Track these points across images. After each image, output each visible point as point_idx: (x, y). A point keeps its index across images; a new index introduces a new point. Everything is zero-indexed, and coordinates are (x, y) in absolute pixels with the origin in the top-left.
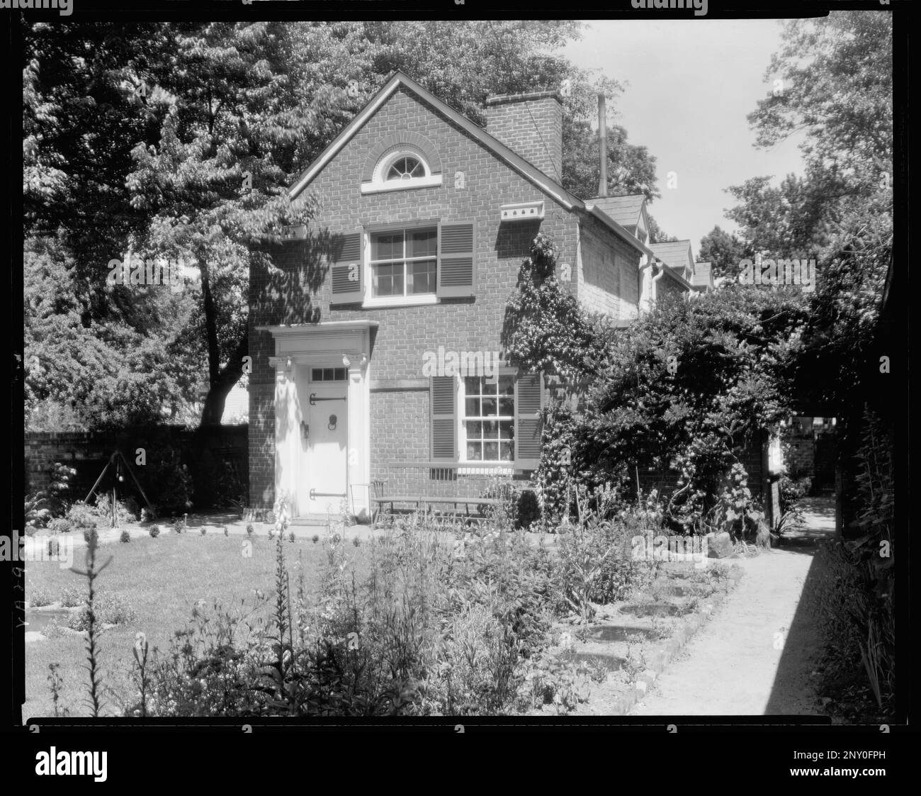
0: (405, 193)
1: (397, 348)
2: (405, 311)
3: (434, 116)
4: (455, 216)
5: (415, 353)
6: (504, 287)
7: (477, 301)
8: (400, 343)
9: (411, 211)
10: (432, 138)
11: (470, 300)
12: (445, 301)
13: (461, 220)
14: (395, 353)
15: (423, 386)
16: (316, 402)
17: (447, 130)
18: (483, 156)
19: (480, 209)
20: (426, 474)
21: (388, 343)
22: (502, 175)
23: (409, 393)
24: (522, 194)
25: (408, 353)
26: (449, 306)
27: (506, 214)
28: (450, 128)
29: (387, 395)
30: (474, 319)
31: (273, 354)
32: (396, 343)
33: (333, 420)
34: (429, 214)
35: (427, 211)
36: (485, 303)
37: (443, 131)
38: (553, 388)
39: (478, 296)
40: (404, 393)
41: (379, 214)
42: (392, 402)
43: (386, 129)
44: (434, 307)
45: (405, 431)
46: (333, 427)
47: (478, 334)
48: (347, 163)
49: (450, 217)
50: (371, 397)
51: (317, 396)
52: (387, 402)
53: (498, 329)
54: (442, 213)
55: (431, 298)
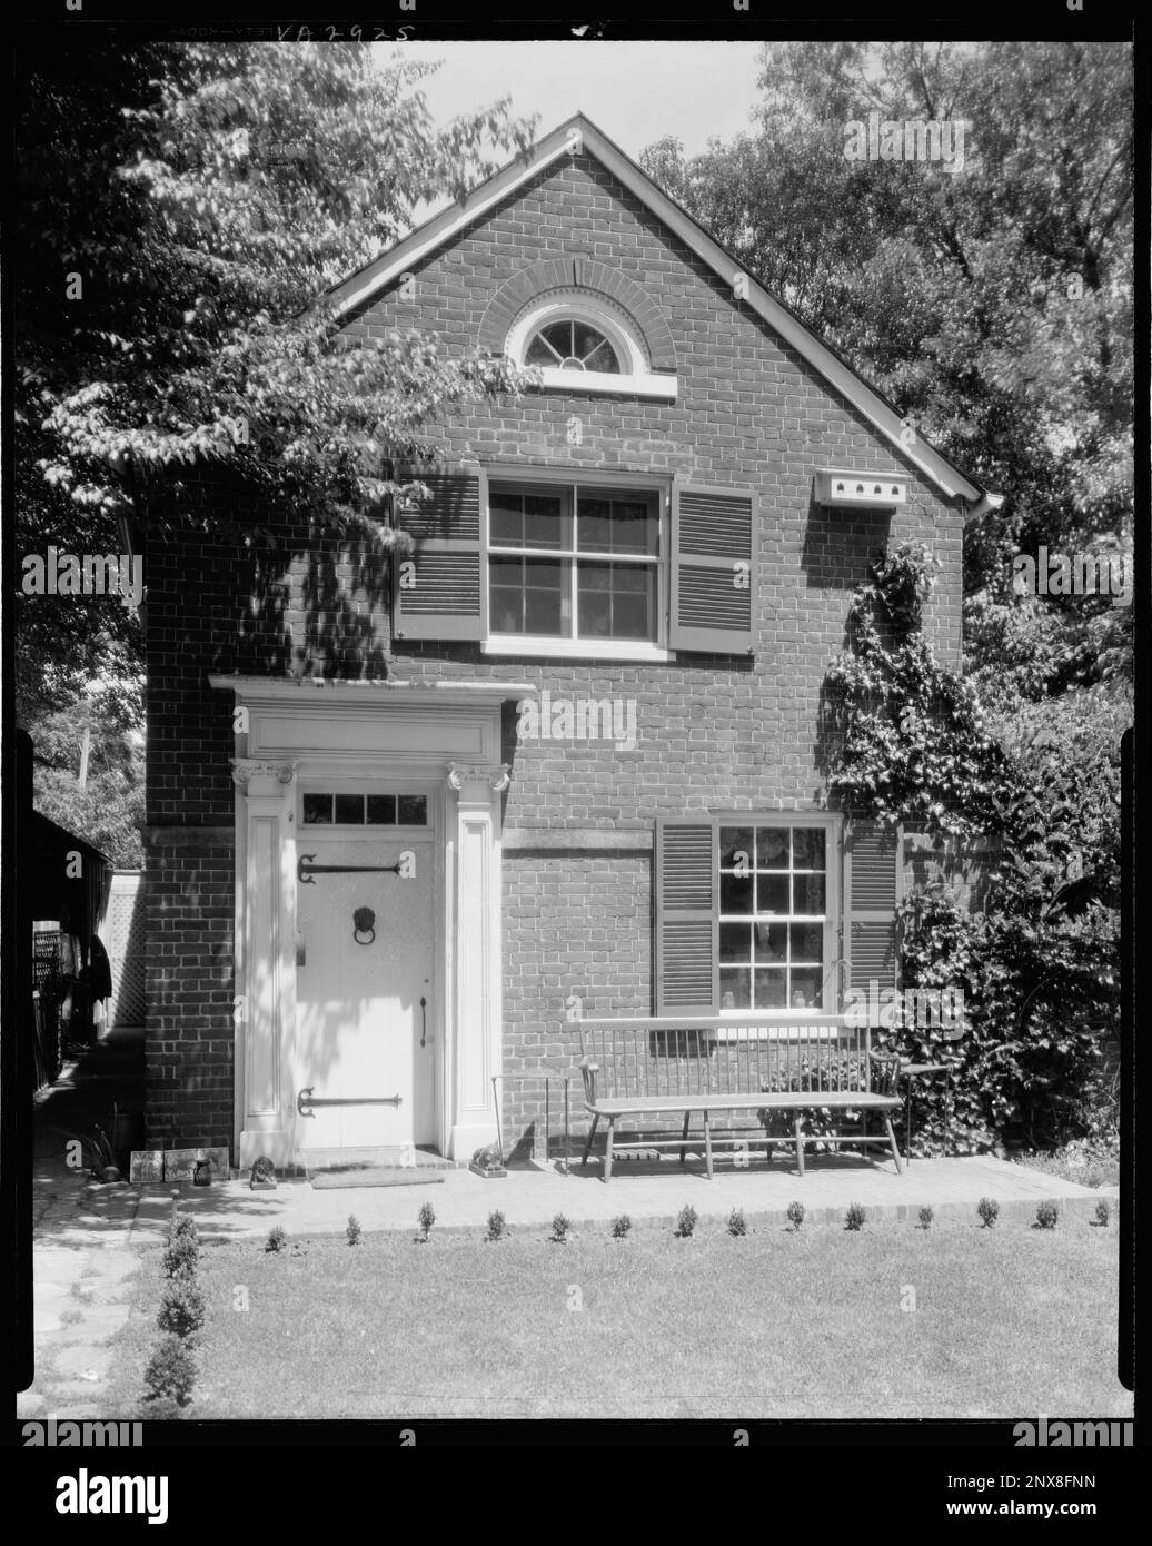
0: (587, 403)
2: (588, 672)
3: (658, 241)
4: (707, 476)
5: (614, 770)
6: (813, 641)
7: (757, 665)
9: (602, 445)
10: (653, 290)
11: (743, 662)
12: (687, 659)
13: (720, 485)
14: (563, 769)
15: (638, 846)
16: (315, 877)
17: (687, 281)
18: (769, 356)
19: (764, 467)
20: (643, 1045)
22: (809, 404)
23: (600, 861)
24: (853, 452)
25: (598, 768)
26: (693, 673)
27: (841, 488)
28: (696, 279)
29: (544, 863)
30: (750, 706)
33: (365, 919)
34: (648, 461)
35: (643, 452)
36: (774, 672)
37: (679, 281)
38: (918, 858)
39: (759, 655)
40: (587, 861)
41: (521, 439)
42: (556, 879)
43: (538, 244)
44: (659, 671)
45: (591, 947)
46: (365, 937)
47: (758, 738)
48: (437, 304)
49: (695, 474)
50: (505, 868)
51: (317, 863)
52: (543, 879)
53: (802, 728)
54: (678, 463)
55: (648, 650)
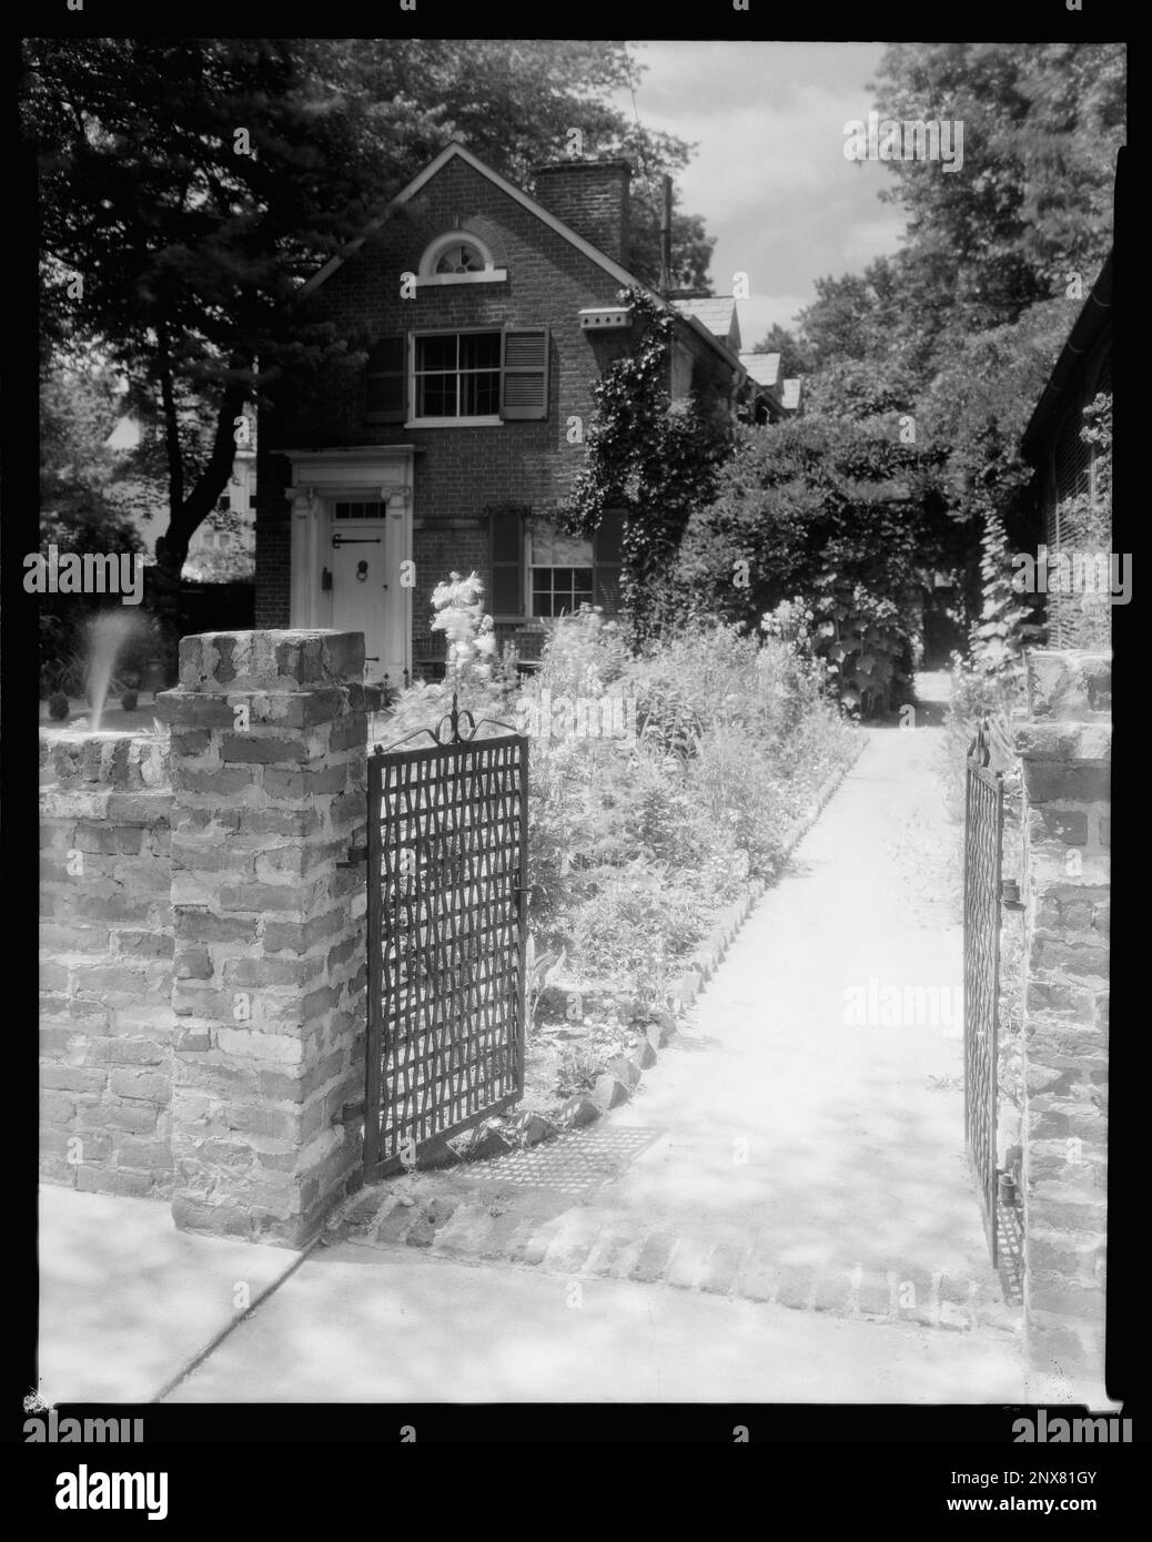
0: (460, 289)
1: (449, 479)
2: (459, 434)
4: (523, 321)
5: (471, 486)
6: (582, 408)
7: (549, 424)
8: (454, 473)
9: (468, 313)
11: (541, 423)
12: (510, 423)
13: (530, 325)
14: (445, 486)
15: (481, 526)
16: (342, 545)
17: (514, 216)
18: (558, 249)
19: (553, 313)
21: (437, 473)
22: (581, 273)
23: (463, 535)
25: (462, 485)
26: (513, 430)
27: (586, 321)
29: (436, 536)
31: (289, 484)
32: (447, 473)
33: (363, 567)
34: (491, 317)
35: (489, 313)
36: (558, 427)
37: (509, 216)
39: (550, 418)
40: (456, 535)
41: (426, 314)
42: (441, 545)
43: (437, 210)
44: (498, 431)
46: (363, 576)
47: (549, 465)
48: (387, 250)
49: (517, 322)
50: (415, 538)
51: (342, 538)
52: (435, 545)
54: (506, 317)
55: (492, 420)
